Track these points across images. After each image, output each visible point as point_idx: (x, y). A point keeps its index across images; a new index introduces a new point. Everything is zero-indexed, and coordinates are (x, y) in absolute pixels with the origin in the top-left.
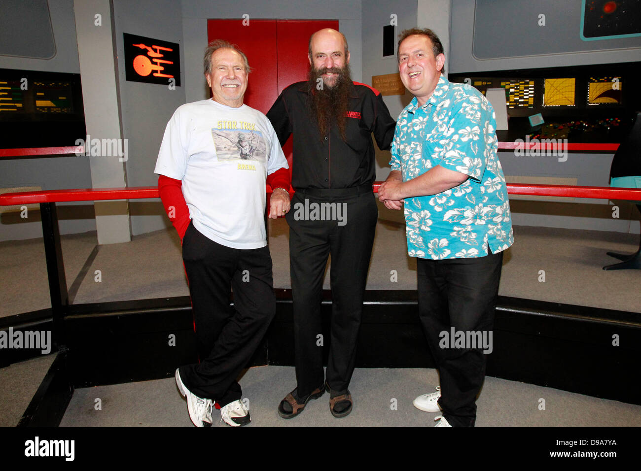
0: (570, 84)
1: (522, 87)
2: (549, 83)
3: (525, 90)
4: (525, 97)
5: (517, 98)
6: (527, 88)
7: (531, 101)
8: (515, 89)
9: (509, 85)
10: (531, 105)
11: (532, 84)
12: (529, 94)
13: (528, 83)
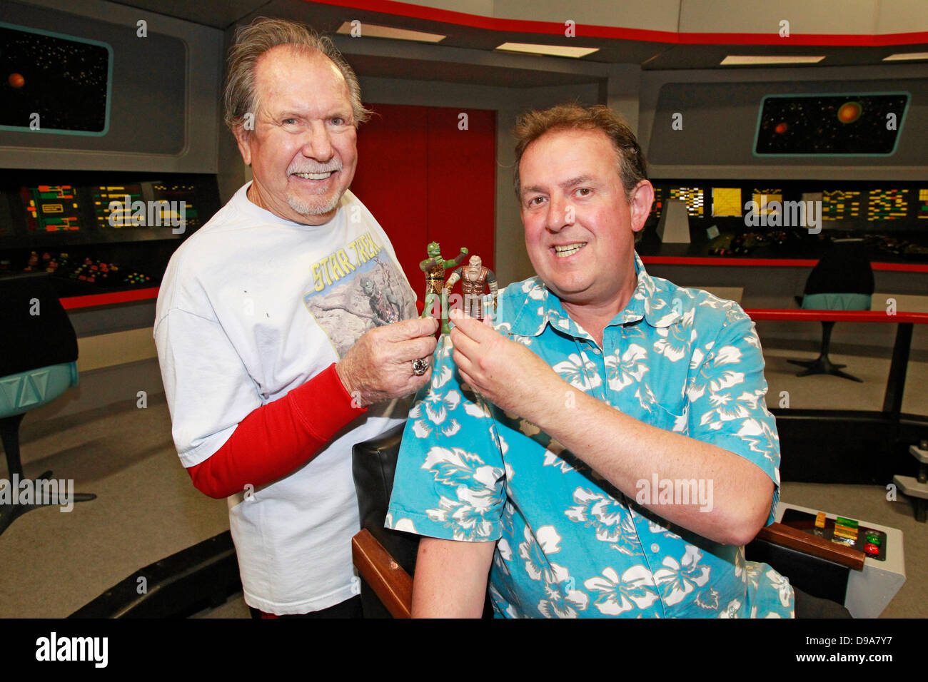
0: (736, 193)
1: (691, 196)
2: (717, 193)
3: (695, 199)
4: (695, 206)
5: (688, 207)
6: (696, 197)
7: (701, 211)
8: (686, 197)
9: (679, 192)
10: (700, 215)
11: (701, 194)
12: (698, 202)
13: (696, 192)
